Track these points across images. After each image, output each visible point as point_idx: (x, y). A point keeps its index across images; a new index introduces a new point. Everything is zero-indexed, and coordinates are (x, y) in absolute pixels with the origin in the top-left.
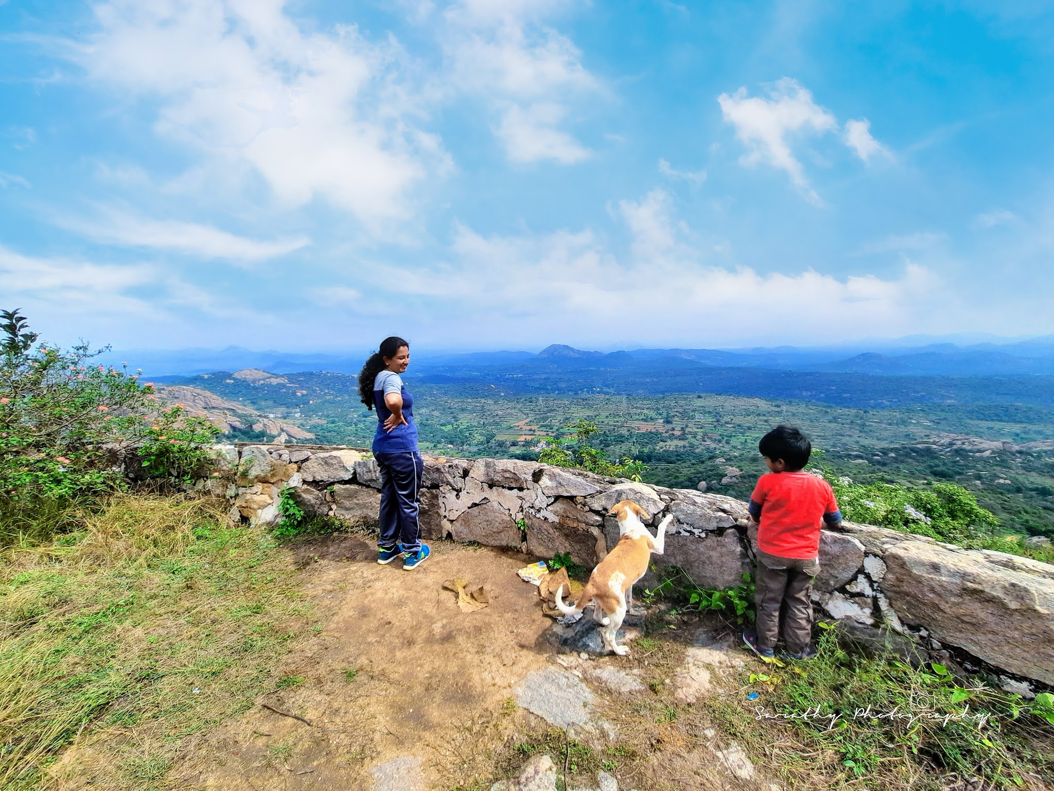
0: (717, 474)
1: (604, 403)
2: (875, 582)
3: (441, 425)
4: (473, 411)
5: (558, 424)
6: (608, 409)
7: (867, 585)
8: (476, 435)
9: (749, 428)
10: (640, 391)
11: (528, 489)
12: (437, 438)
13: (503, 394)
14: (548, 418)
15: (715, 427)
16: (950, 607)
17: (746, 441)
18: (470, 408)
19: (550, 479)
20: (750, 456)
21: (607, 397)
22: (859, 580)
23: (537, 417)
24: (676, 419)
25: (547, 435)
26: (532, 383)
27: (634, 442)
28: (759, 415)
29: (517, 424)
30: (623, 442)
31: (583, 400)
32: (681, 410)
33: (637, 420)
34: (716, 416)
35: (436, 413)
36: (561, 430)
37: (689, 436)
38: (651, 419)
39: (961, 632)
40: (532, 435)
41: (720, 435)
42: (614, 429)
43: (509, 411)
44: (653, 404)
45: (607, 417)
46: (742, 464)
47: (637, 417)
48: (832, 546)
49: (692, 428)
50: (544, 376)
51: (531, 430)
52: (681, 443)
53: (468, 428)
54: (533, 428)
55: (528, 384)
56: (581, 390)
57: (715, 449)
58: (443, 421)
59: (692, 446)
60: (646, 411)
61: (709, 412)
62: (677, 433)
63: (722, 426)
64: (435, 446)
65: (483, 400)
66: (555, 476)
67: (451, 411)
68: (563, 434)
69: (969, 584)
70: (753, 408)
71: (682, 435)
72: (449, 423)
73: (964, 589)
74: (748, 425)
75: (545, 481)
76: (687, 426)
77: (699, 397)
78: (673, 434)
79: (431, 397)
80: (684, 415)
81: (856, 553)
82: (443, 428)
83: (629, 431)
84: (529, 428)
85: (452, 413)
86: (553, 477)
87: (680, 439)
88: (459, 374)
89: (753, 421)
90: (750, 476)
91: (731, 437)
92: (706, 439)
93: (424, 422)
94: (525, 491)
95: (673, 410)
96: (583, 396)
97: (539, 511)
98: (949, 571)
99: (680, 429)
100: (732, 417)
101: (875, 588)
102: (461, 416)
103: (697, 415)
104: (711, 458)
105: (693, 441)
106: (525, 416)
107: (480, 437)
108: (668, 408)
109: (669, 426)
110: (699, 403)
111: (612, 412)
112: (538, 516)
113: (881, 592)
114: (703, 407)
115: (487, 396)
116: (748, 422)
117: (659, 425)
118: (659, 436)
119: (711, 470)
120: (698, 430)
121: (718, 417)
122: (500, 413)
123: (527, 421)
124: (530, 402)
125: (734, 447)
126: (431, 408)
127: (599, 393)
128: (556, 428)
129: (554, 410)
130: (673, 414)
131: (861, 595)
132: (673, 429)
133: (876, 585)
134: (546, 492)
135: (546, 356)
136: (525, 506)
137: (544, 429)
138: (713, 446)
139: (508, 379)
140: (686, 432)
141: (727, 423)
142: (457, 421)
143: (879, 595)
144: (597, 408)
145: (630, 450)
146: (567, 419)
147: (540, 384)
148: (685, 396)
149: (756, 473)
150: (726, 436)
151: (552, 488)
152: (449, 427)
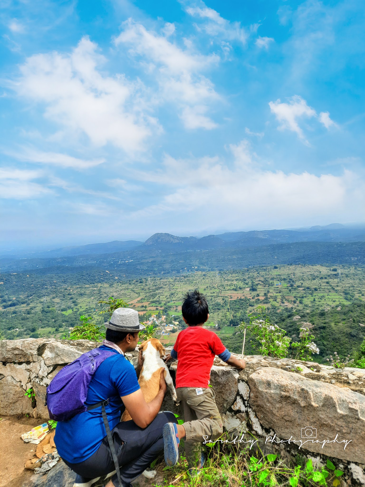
0: (295, 329)
1: (202, 278)
2: (246, 400)
3: (62, 310)
4: (91, 295)
5: (165, 299)
6: (205, 283)
7: (242, 403)
8: (94, 316)
9: (316, 290)
10: (230, 267)
11: (34, 362)
12: (58, 323)
13: (116, 278)
14: (156, 295)
15: (290, 290)
16: (278, 411)
17: (314, 300)
18: (88, 292)
19: (51, 352)
20: (319, 311)
21: (204, 273)
22: (237, 401)
23: (148, 295)
24: (259, 286)
25: (157, 309)
26: (141, 266)
27: (228, 309)
28: (322, 278)
29: (130, 303)
30: (219, 309)
31: (185, 277)
32: (262, 279)
33: (229, 290)
34: (290, 282)
35: (57, 300)
36: (169, 304)
37: (271, 300)
38: (240, 288)
39: (287, 428)
40: (144, 310)
41: (295, 297)
42: (211, 299)
43: (123, 292)
44: (240, 277)
45: (205, 289)
46: (314, 319)
47: (229, 287)
48: (222, 377)
49: (272, 293)
50: (151, 260)
51: (143, 307)
52: (265, 306)
53: (87, 311)
54: (145, 304)
55: (138, 267)
56: (182, 269)
57: (292, 308)
58: (63, 307)
59: (274, 308)
60: (235, 282)
61: (284, 279)
62: (262, 298)
63: (295, 289)
64: (57, 330)
65: (99, 285)
66: (54, 348)
67: (70, 296)
68: (170, 307)
69: (283, 393)
70: (317, 273)
71: (265, 299)
72: (69, 308)
73: (281, 397)
74: (315, 287)
75: (47, 353)
76: (268, 292)
77: (276, 268)
78: (259, 300)
79: (51, 286)
80: (265, 283)
81: (233, 381)
82: (64, 313)
83: (223, 299)
84: (141, 305)
85: (72, 298)
86: (52, 349)
87: (264, 303)
88: (77, 264)
89: (318, 283)
90: (320, 328)
91: (303, 297)
92: (284, 301)
93: (46, 309)
94: (31, 364)
95: (257, 279)
96: (184, 274)
97: (42, 379)
98: (274, 386)
99: (263, 295)
100: (302, 281)
101: (246, 405)
102: (80, 300)
103: (276, 282)
104: (289, 316)
105: (275, 303)
106: (137, 295)
107: (98, 318)
108: (252, 278)
109: (254, 293)
110: (275, 272)
111: (208, 285)
112: (41, 384)
113: (250, 407)
114: (279, 275)
115: (103, 281)
116: (314, 284)
117: (247, 293)
118: (247, 302)
119: (290, 326)
120: (278, 294)
121: (292, 283)
122: (115, 294)
123: (139, 299)
124: (141, 282)
125: (306, 306)
126: (51, 296)
127: (197, 270)
128: (163, 303)
129: (161, 288)
130: (257, 283)
131: (239, 411)
132: (258, 295)
133: (246, 402)
134: (47, 362)
135: (151, 243)
136: (33, 376)
137: (154, 304)
138: (290, 306)
139: (120, 264)
140: (269, 297)
141: (298, 287)
142: (76, 305)
143: (249, 410)
144: (196, 283)
145: (226, 316)
146: (172, 294)
147: (148, 267)
148: (265, 268)
149: (325, 325)
150: (299, 297)
151: (52, 359)
152: (70, 311)
